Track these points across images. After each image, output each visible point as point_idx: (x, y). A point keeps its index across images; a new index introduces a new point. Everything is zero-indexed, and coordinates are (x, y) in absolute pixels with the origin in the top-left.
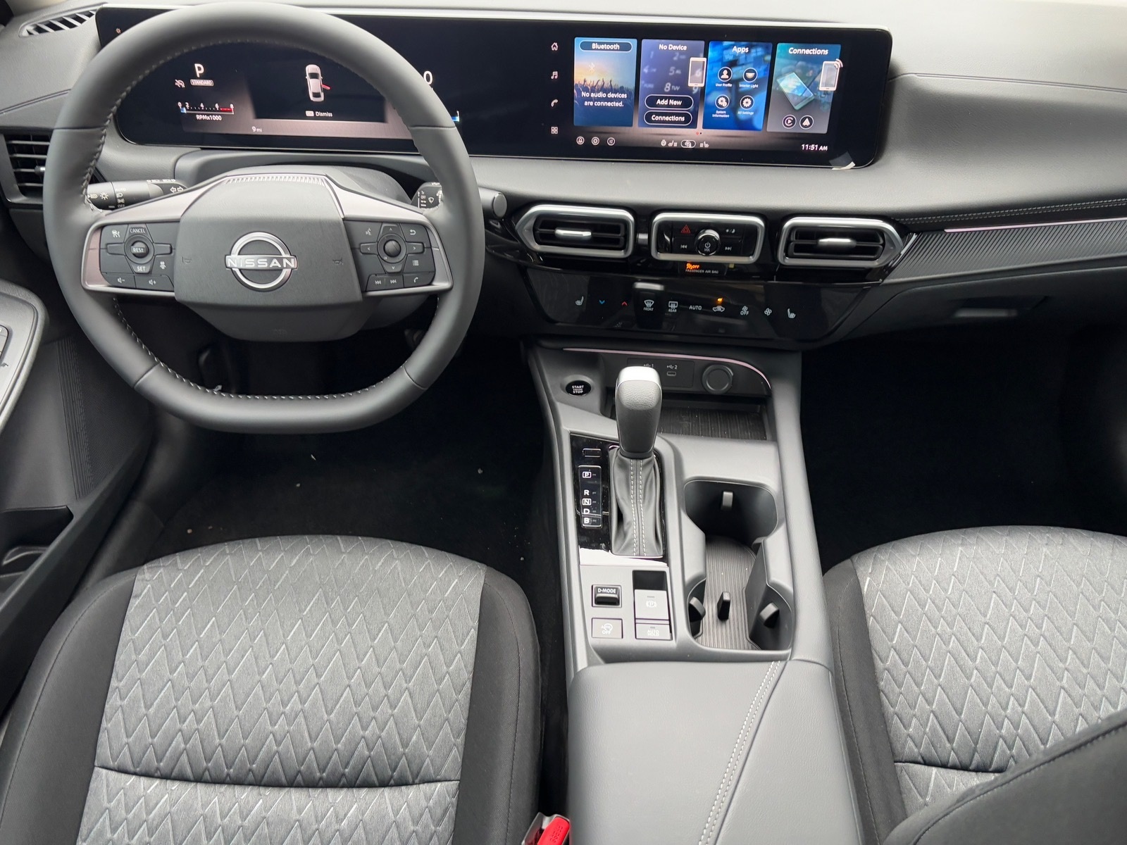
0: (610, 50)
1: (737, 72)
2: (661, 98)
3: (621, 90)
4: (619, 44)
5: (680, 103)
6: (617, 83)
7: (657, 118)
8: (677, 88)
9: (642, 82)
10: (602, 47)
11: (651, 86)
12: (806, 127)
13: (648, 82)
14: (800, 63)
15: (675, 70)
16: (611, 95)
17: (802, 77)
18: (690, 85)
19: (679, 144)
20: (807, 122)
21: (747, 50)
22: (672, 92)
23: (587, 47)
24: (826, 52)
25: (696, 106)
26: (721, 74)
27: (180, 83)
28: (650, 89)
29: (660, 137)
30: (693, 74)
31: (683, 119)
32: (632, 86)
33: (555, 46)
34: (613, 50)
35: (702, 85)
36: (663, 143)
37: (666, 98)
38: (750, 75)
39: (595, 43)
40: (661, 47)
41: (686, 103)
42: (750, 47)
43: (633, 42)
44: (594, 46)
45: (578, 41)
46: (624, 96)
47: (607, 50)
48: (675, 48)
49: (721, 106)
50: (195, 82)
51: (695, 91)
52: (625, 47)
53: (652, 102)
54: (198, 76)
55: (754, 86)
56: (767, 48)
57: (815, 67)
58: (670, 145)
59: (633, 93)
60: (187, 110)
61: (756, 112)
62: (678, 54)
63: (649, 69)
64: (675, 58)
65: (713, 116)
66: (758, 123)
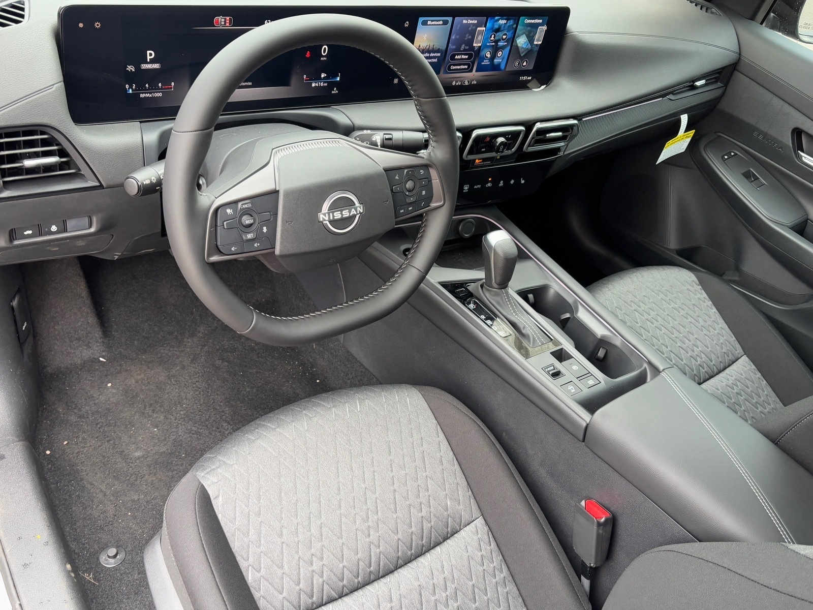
0: (437, 25)
1: (499, 35)
2: (458, 55)
3: (438, 51)
4: (442, 20)
5: (467, 57)
6: (437, 46)
7: (454, 67)
8: (467, 48)
9: (450, 45)
10: (433, 23)
11: (454, 47)
12: (524, 66)
13: (453, 45)
14: (529, 28)
15: (468, 36)
16: (432, 55)
17: (528, 37)
18: (474, 45)
19: (461, 83)
20: (525, 64)
21: (505, 21)
22: (465, 50)
23: (425, 23)
24: (541, 21)
25: (475, 59)
26: (491, 37)
27: (130, 68)
28: (453, 49)
29: (452, 79)
30: (477, 38)
31: (466, 67)
32: (444, 48)
33: (407, 24)
34: (439, 25)
35: (480, 45)
36: (454, 83)
37: (460, 54)
38: (504, 37)
39: (430, 20)
40: (465, 22)
41: (470, 56)
42: (508, 20)
43: (450, 19)
44: (429, 23)
45: (421, 19)
46: (439, 55)
47: (436, 25)
48: (471, 22)
49: (487, 57)
50: (145, 66)
51: (476, 48)
52: (445, 23)
53: (453, 58)
54: (148, 61)
55: (505, 44)
56: (515, 20)
57: (534, 30)
58: (457, 84)
59: (444, 52)
60: (133, 90)
61: (503, 59)
62: (472, 26)
63: (455, 36)
64: (470, 29)
65: (482, 63)
66: (503, 67)
